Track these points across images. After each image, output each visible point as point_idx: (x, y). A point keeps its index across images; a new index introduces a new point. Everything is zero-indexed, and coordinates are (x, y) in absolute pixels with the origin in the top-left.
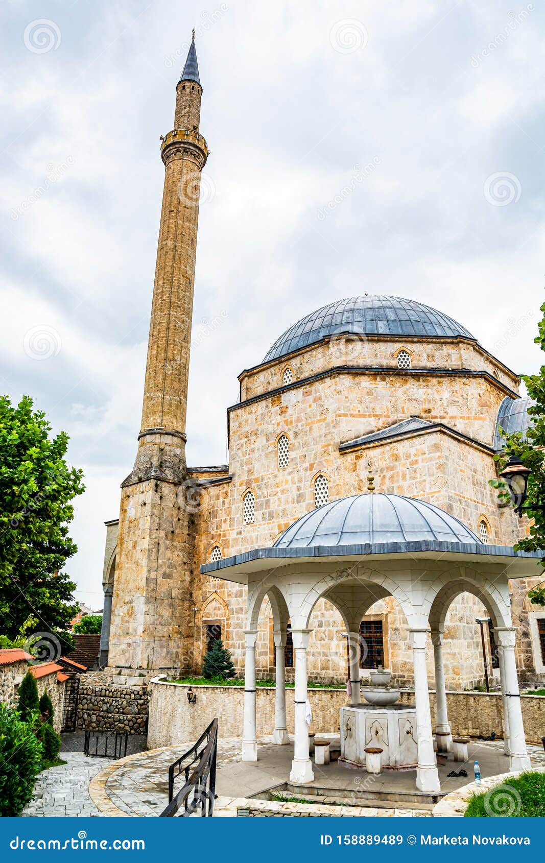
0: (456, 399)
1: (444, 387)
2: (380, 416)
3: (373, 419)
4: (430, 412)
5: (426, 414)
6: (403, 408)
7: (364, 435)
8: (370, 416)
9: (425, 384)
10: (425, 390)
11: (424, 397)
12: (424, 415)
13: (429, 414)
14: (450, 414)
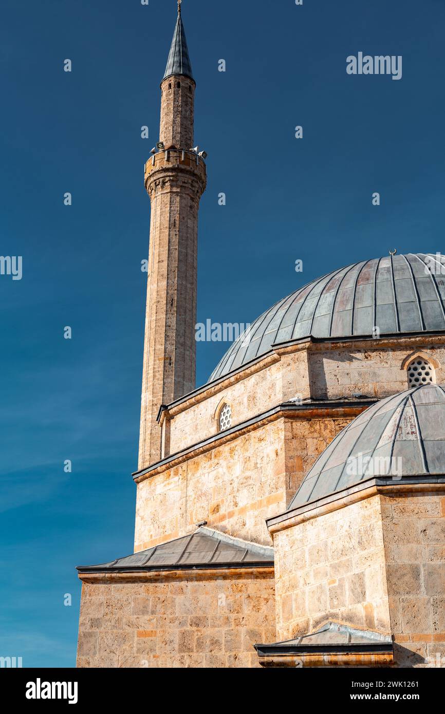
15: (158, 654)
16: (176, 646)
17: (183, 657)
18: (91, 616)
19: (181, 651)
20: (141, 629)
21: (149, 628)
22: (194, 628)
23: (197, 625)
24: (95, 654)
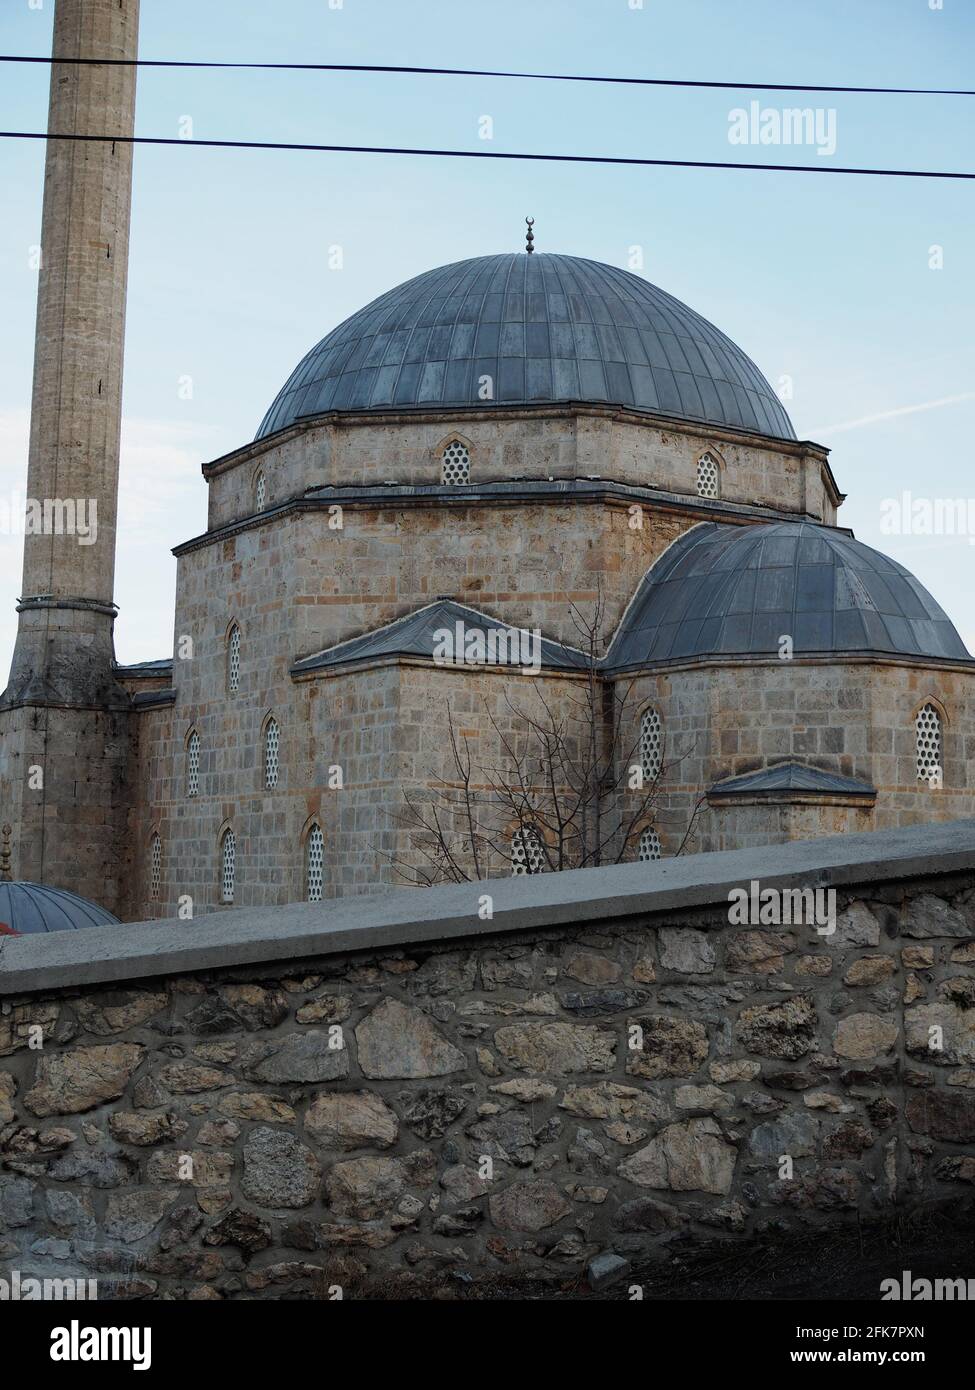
0: (536, 555)
1: (515, 529)
2: (377, 599)
3: (362, 605)
4: (478, 587)
5: (471, 592)
6: (424, 580)
7: (341, 641)
8: (356, 600)
9: (475, 524)
10: (472, 538)
11: (471, 553)
12: (466, 594)
13: (478, 592)
14: (522, 590)
15: (480, 755)
16: (499, 748)
17: (504, 761)
18: (412, 708)
19: (503, 754)
20: (464, 728)
21: (471, 727)
22: (515, 731)
23: (519, 728)
24: (417, 750)
